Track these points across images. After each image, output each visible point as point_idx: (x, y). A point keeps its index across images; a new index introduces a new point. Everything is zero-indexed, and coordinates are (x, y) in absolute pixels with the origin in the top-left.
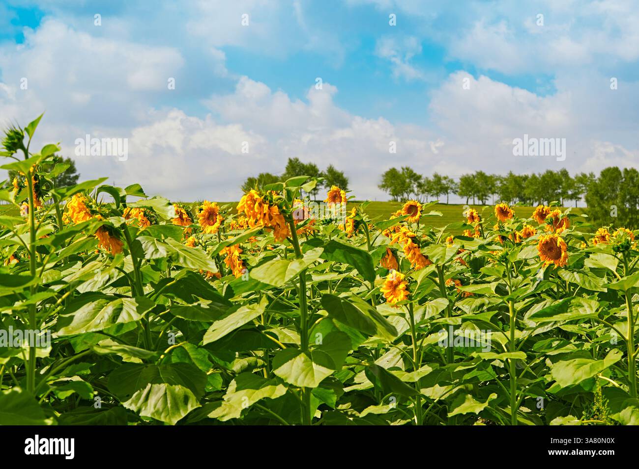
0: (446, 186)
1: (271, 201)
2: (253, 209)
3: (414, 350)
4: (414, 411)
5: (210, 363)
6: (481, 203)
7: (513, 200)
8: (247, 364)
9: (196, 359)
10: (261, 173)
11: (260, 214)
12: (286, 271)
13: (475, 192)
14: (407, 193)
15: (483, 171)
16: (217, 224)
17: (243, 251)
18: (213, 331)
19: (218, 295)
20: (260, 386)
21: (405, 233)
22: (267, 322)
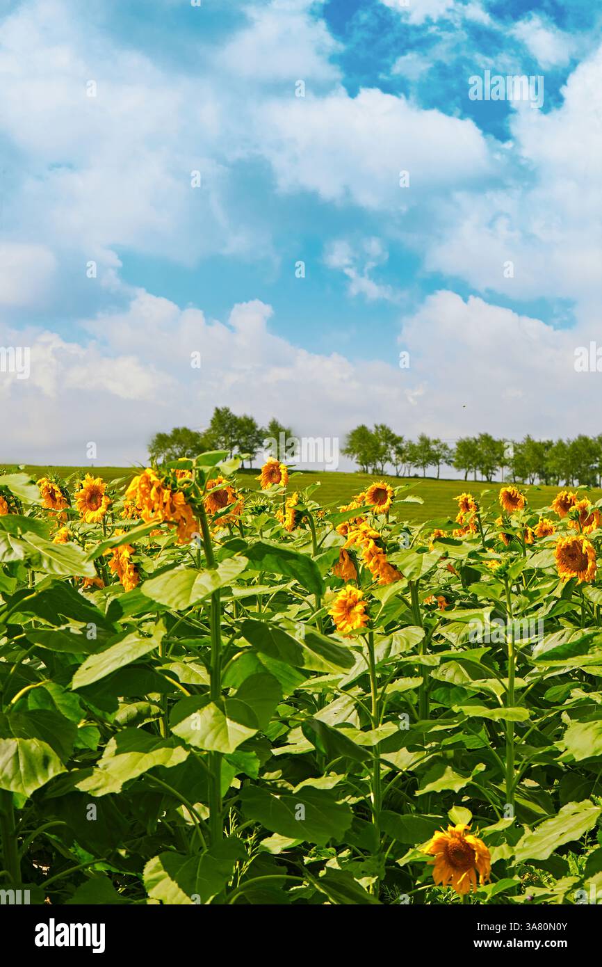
0: (437, 453)
1: (174, 486)
2: (148, 495)
3: (373, 700)
4: (370, 786)
5: (82, 711)
6: (485, 479)
7: (530, 475)
8: (136, 711)
9: (63, 705)
10: (176, 426)
11: (159, 502)
12: (192, 587)
13: (478, 464)
14: (381, 461)
15: (490, 434)
16: (102, 509)
17: (135, 550)
18: (87, 669)
19: (97, 613)
20: (151, 748)
21: (365, 532)
22: (167, 651)
